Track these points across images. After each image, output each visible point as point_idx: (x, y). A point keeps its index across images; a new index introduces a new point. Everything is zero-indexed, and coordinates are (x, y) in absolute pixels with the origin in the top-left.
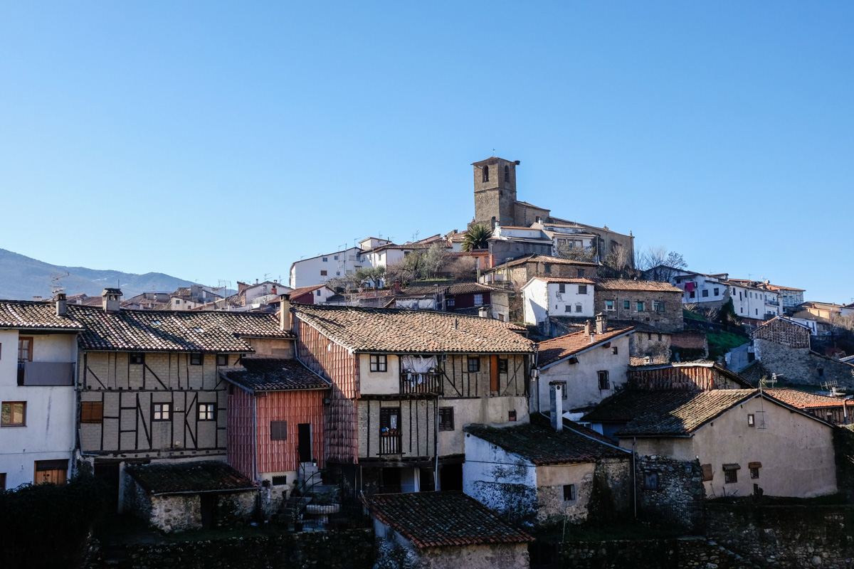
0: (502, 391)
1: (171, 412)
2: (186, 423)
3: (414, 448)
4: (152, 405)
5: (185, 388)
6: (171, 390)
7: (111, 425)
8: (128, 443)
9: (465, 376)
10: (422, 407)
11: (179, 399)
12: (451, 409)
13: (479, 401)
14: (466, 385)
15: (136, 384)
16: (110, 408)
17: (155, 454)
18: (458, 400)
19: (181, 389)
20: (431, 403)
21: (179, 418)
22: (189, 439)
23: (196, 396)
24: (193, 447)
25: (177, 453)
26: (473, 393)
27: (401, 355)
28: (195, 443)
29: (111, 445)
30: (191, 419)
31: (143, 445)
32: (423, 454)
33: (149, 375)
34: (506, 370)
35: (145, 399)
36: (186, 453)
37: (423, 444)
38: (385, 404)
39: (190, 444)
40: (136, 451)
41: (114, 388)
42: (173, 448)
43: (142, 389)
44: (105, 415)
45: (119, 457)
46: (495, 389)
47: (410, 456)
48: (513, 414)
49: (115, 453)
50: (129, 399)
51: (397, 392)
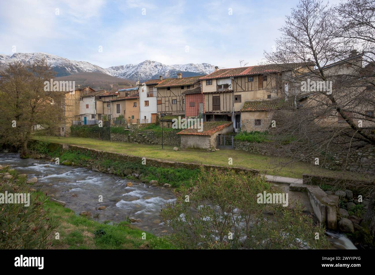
0: (264, 88)
1: (177, 102)
2: (180, 104)
3: (225, 108)
4: (172, 100)
5: (180, 95)
6: (176, 96)
7: (163, 105)
8: (167, 110)
9: (247, 84)
10: (228, 95)
11: (178, 98)
12: (240, 95)
13: (253, 92)
14: (247, 87)
15: (168, 95)
16: (163, 102)
17: (173, 112)
18: (243, 92)
19: (179, 96)
20: (231, 94)
21: (178, 103)
22: (181, 109)
23: (182, 97)
24: (182, 110)
25: (179, 112)
26: (250, 89)
27: (217, 79)
28: (183, 109)
29: (164, 110)
30: (181, 103)
31: (170, 110)
32: (228, 110)
33: (171, 93)
34: (266, 80)
35: (170, 98)
36: (181, 112)
37: (228, 108)
38: (214, 95)
39: (181, 110)
40: (169, 111)
41: (164, 96)
42: (177, 111)
43: (170, 96)
45: (165, 113)
46: (261, 87)
47: (223, 111)
48: (269, 96)
49: (165, 112)
50: (167, 99)
51: (216, 91)
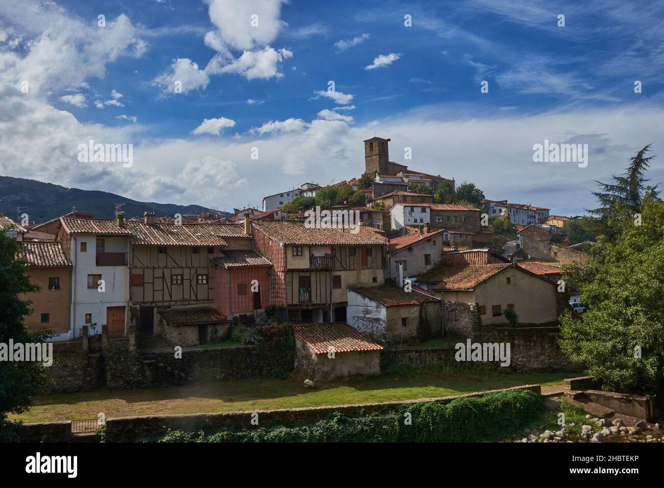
0: (368, 266)
1: (182, 280)
2: (191, 285)
3: (318, 299)
4: (172, 276)
5: (190, 266)
6: (182, 268)
7: (148, 287)
8: (158, 297)
9: (348, 258)
10: (323, 275)
11: (187, 271)
12: (339, 277)
13: (355, 272)
14: (348, 264)
15: (162, 265)
16: (148, 278)
17: (174, 303)
18: (343, 272)
19: (188, 267)
20: (328, 274)
21: (186, 283)
22: (193, 295)
23: (196, 271)
24: (195, 299)
25: (186, 303)
26: (352, 268)
27: (310, 247)
28: (196, 296)
29: (149, 298)
30: (194, 283)
31: (167, 298)
32: (323, 302)
33: (169, 259)
34: (371, 254)
35: (167, 273)
36: (191, 302)
37: (323, 296)
38: (302, 274)
39: (193, 297)
40: (163, 301)
41: (150, 267)
42: (183, 300)
43: (165, 267)
44: (145, 281)
45: (154, 305)
46: (365, 265)
47: (316, 303)
48: (375, 280)
49: (151, 303)
50: (158, 273)
51: (308, 267)
